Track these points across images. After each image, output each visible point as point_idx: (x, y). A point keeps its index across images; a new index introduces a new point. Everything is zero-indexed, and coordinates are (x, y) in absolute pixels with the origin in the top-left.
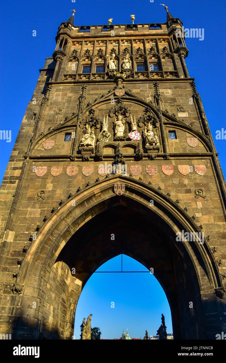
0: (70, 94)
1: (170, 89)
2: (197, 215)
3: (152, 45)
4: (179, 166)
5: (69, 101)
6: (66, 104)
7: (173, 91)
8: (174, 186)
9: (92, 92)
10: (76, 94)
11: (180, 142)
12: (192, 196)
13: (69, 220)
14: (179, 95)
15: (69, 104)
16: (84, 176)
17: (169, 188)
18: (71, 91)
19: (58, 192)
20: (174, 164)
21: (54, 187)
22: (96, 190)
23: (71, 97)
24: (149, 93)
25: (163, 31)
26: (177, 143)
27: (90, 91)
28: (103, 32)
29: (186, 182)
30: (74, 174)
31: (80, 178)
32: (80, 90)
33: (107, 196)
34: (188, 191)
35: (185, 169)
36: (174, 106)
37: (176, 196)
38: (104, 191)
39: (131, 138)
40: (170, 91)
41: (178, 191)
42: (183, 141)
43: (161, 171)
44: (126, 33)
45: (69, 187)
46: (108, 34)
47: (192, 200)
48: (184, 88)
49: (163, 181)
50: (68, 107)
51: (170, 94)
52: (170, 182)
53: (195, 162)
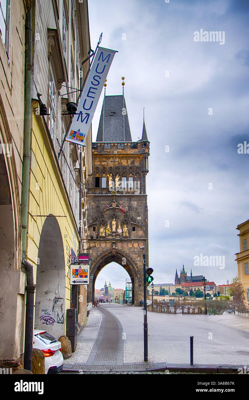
0: (92, 204)
1: (136, 201)
2: (138, 262)
3: (132, 161)
4: (134, 244)
5: (92, 208)
6: (91, 210)
7: (137, 203)
8: (132, 252)
9: (102, 202)
10: (95, 204)
11: (136, 233)
12: (137, 256)
13: (98, 264)
14: (139, 205)
15: (93, 210)
16: (102, 248)
17: (130, 253)
18: (93, 201)
19: (94, 254)
20: (133, 243)
21: (92, 252)
22: (106, 253)
23: (93, 205)
24: (126, 204)
25: (138, 150)
26: (135, 233)
27: (101, 202)
28: (105, 150)
29: (136, 250)
30: (99, 247)
31: (101, 248)
32: (96, 201)
33: (110, 255)
34: (136, 254)
35: (136, 245)
36: (136, 213)
37: (132, 256)
38: (109, 253)
39: (118, 231)
40: (136, 203)
41: (133, 254)
42: (137, 232)
43: (128, 246)
44: (118, 152)
45: (97, 252)
46: (108, 152)
47: (137, 257)
48: (141, 201)
49: (128, 250)
50: (92, 212)
51: (135, 205)
52: (130, 250)
53: (140, 242)
